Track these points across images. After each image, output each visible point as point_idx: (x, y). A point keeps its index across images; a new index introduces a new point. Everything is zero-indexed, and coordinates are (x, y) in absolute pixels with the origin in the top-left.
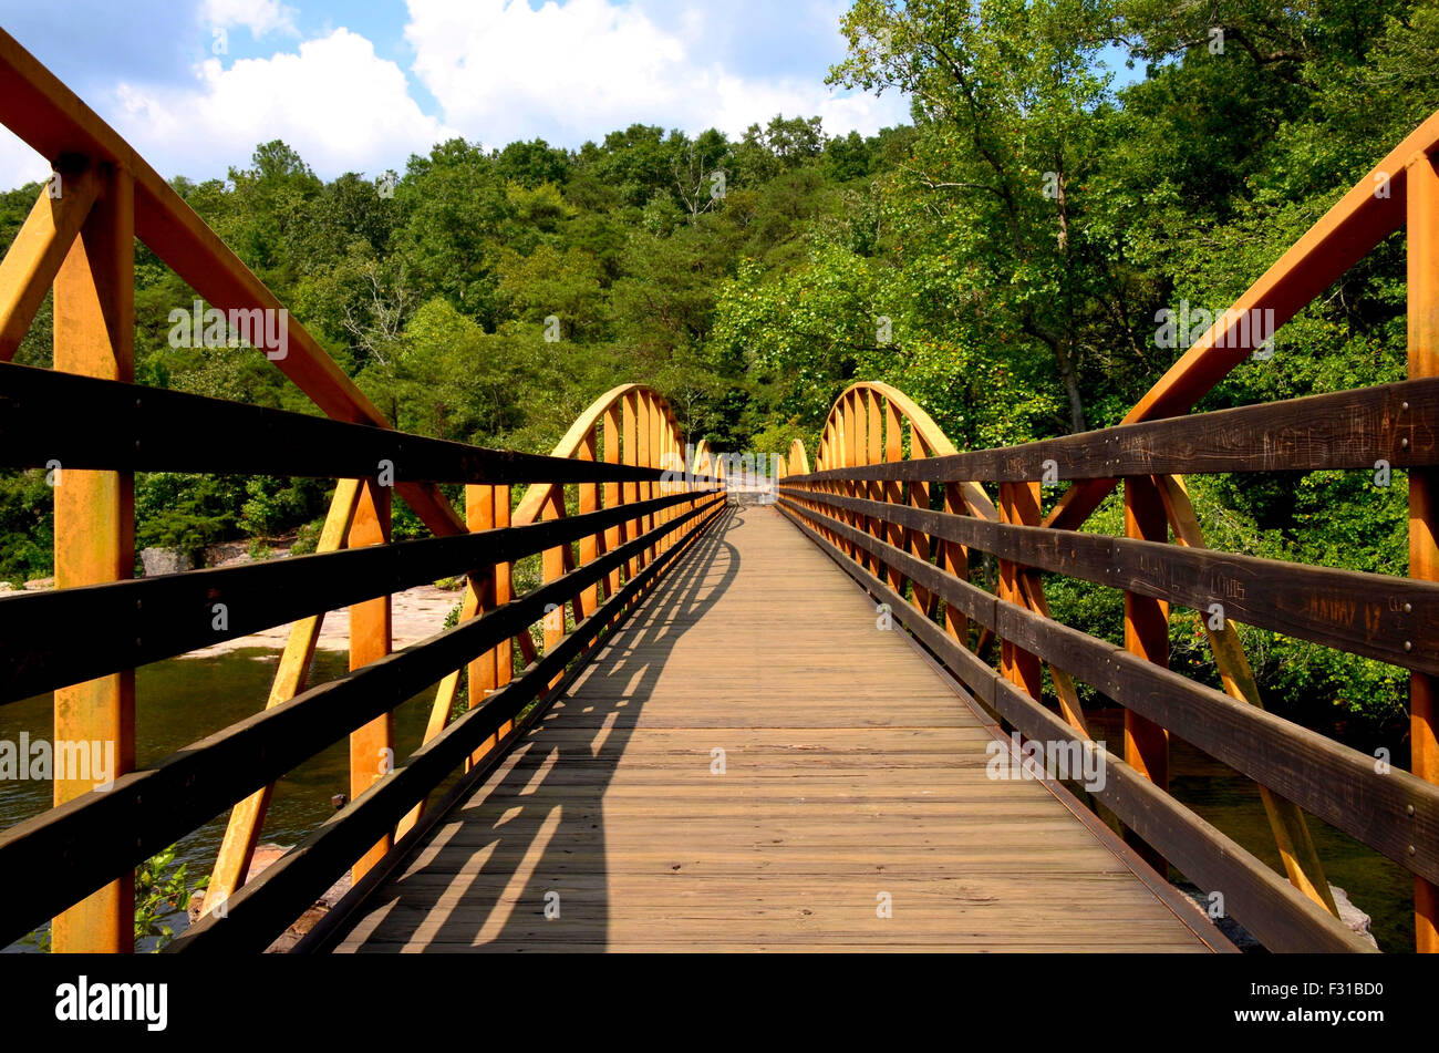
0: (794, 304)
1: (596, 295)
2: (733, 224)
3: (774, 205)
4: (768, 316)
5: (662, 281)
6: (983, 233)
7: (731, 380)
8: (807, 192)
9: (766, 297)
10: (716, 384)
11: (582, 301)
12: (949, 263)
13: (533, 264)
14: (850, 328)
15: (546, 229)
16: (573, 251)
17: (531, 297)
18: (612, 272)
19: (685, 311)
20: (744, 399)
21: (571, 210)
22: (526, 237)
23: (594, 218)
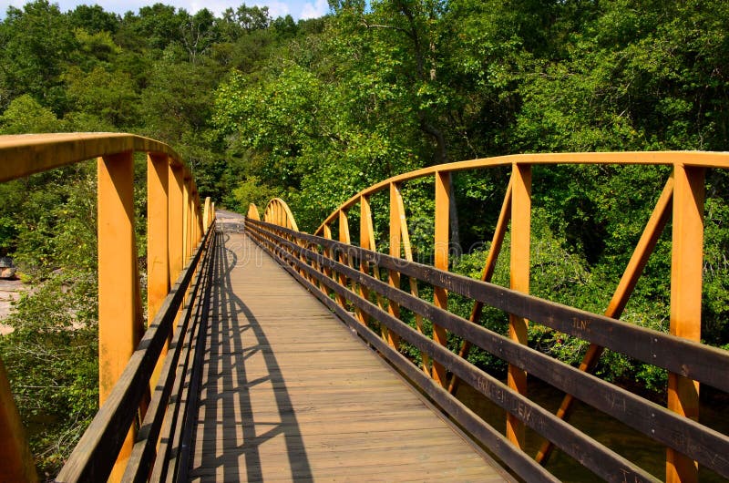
0: (270, 102)
1: (133, 99)
2: (218, 63)
3: (244, 52)
4: (252, 110)
5: (175, 90)
6: (400, 60)
7: (218, 155)
8: (263, 45)
9: (250, 97)
10: (209, 156)
11: (123, 102)
12: (376, 80)
13: (91, 77)
14: (307, 121)
15: (101, 59)
16: (120, 72)
17: (89, 98)
18: (143, 84)
19: (189, 110)
20: (224, 167)
21: (118, 50)
22: (88, 62)
23: (131, 54)
